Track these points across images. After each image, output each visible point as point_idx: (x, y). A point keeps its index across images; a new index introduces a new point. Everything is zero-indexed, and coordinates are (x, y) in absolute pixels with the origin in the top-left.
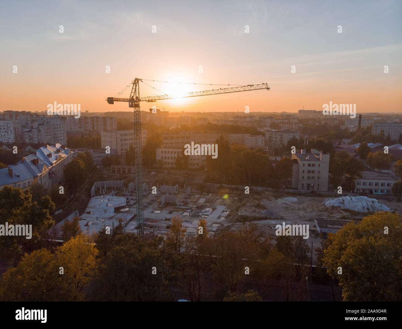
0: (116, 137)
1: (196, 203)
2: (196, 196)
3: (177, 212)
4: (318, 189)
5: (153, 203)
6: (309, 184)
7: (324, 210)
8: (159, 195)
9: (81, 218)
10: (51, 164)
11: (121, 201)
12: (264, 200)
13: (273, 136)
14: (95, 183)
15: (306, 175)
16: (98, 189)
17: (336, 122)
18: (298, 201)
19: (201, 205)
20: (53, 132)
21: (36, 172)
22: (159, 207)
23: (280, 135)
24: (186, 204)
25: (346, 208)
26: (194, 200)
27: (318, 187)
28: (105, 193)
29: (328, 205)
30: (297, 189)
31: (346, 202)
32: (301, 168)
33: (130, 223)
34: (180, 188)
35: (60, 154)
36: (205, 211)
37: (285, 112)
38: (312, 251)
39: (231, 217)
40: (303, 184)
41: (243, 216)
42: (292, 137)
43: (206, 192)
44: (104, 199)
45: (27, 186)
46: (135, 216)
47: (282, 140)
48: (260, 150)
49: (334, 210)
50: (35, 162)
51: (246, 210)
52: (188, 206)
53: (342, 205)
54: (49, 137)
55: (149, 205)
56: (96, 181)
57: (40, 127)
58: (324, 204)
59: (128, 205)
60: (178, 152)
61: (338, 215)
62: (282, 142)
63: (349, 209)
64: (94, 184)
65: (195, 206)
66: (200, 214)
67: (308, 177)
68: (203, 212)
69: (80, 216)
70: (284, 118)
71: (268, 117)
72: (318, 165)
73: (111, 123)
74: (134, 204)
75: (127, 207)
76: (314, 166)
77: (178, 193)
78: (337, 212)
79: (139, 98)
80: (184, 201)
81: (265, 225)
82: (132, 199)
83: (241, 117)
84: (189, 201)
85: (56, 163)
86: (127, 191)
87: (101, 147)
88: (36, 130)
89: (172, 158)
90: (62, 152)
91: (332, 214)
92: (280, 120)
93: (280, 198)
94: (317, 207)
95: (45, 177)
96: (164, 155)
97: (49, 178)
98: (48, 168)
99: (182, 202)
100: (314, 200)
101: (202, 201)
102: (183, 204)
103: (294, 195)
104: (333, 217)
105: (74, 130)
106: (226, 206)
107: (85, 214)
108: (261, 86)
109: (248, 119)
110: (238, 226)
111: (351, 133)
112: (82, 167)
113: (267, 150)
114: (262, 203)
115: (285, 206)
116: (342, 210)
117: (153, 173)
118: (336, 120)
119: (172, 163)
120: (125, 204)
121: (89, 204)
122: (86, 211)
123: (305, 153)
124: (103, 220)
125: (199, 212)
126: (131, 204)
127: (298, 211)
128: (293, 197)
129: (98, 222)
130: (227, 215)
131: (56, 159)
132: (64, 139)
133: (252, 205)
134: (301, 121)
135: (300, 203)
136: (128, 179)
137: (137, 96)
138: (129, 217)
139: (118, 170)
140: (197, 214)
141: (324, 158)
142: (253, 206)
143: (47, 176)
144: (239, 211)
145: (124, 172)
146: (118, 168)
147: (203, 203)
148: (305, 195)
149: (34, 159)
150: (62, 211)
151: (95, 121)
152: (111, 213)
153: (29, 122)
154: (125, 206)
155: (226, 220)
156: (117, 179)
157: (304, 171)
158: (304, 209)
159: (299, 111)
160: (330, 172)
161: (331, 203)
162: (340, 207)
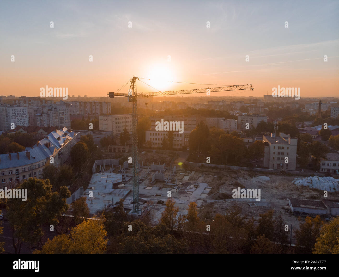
0: (111, 120)
1: (181, 180)
2: (181, 174)
3: (166, 189)
4: (287, 169)
5: (145, 180)
6: (279, 164)
7: (294, 189)
8: (149, 172)
9: (85, 193)
10: (60, 146)
11: (118, 177)
12: (241, 178)
13: (244, 119)
14: (96, 161)
15: (276, 156)
16: (98, 166)
17: (298, 106)
18: (270, 180)
19: (186, 182)
20: (60, 116)
21: (48, 153)
22: (151, 184)
23: (251, 119)
24: (173, 181)
25: (314, 188)
26: (179, 178)
27: (287, 167)
28: (104, 170)
29: (298, 184)
30: (268, 168)
31: (314, 182)
32: (272, 150)
33: (126, 199)
34: (167, 166)
35: (67, 137)
36: (190, 188)
37: (252, 97)
38: (291, 233)
39: (212, 195)
40: (273, 164)
41: (224, 194)
42: (261, 120)
43: (189, 170)
44: (103, 175)
45: (41, 166)
46: (131, 191)
47: (253, 123)
48: (236, 134)
49: (304, 189)
50: (47, 145)
51: (226, 189)
52: (174, 184)
53: (310, 185)
54: (56, 120)
55: (142, 182)
56: (97, 159)
57: (49, 112)
58: (294, 183)
59: (124, 182)
60: (164, 134)
61: (308, 194)
62: (252, 125)
63: (317, 188)
64: (94, 162)
65: (181, 183)
66: (186, 190)
67: (278, 158)
68: (188, 189)
69: (84, 191)
70: (252, 102)
71: (238, 102)
72: (287, 148)
73: (107, 108)
74: (129, 180)
75: (123, 183)
76: (284, 149)
77: (166, 170)
78: (307, 192)
79: (136, 94)
80: (172, 178)
81: (244, 202)
82: (127, 176)
83: (214, 102)
84: (175, 178)
85: (64, 145)
86: (123, 169)
87: (99, 129)
88: (46, 115)
89: (159, 139)
90: (68, 135)
91: (302, 193)
92: (248, 104)
93: (255, 177)
94: (288, 186)
95: (55, 158)
96: (152, 137)
97: (59, 158)
98: (58, 150)
99: (170, 179)
100: (284, 179)
101: (186, 178)
102: (170, 181)
103: (266, 174)
104: (304, 196)
105: (76, 113)
106: (208, 184)
107: (88, 189)
108: (246, 86)
109: (221, 103)
110: (220, 204)
111: (311, 116)
112: (85, 149)
113: (241, 133)
114: (239, 181)
115: (259, 184)
116: (310, 189)
117: (143, 153)
118: (297, 104)
119: (159, 144)
120: (121, 181)
121: (91, 180)
122: (89, 187)
123: (275, 137)
124: (104, 195)
125: (184, 189)
126: (127, 181)
127: (272, 190)
128: (265, 176)
129: (99, 197)
130: (209, 192)
131: (64, 142)
132: (68, 122)
133: (230, 183)
134: (266, 105)
135: (272, 182)
136: (122, 157)
137: (134, 92)
138: (126, 192)
139: (114, 150)
140: (183, 191)
141: (293, 142)
142: (232, 184)
143: (57, 157)
144: (220, 189)
145: (119, 151)
146: (114, 148)
147: (187, 180)
148: (276, 174)
149: (46, 143)
150: (70, 187)
151: (93, 106)
152: (110, 188)
153: (40, 107)
154: (122, 183)
155: (209, 196)
156: (113, 158)
157: (274, 153)
158: (277, 188)
159: (264, 96)
160: (297, 154)
161: (301, 183)
162: (308, 186)
